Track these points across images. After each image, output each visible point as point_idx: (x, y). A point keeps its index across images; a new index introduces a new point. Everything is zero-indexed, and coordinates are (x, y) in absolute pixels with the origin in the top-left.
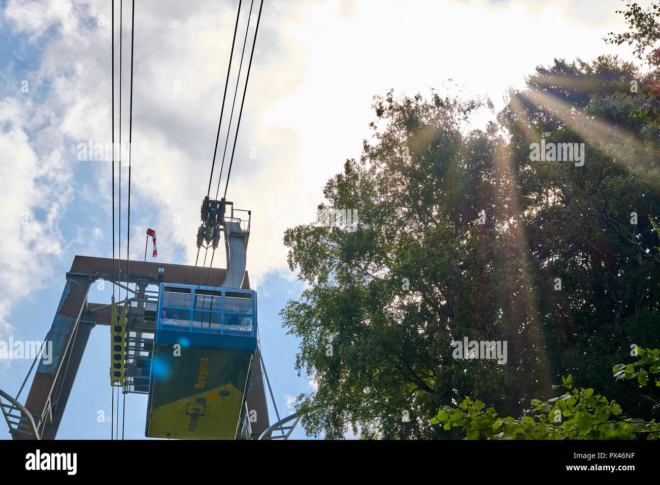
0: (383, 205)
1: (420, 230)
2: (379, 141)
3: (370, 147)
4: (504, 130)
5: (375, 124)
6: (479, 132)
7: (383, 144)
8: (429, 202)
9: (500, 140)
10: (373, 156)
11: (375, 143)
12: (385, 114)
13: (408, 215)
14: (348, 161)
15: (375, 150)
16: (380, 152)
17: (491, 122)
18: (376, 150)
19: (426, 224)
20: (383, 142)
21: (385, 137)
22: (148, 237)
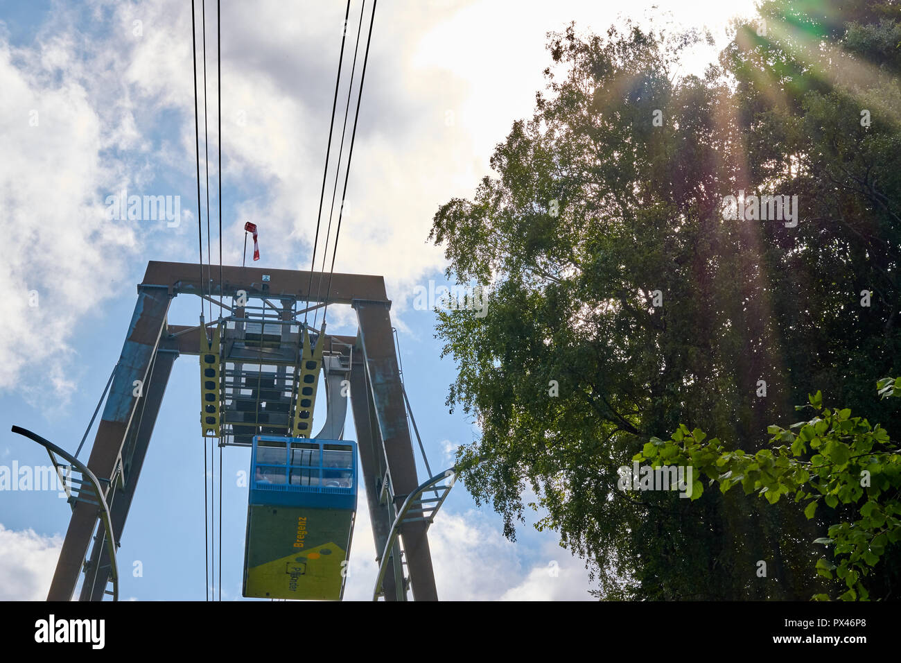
0: (566, 180)
1: (617, 214)
2: (557, 94)
3: (545, 103)
4: (727, 74)
5: (551, 72)
6: (694, 78)
7: (562, 98)
8: (629, 175)
9: (725, 89)
10: (549, 115)
11: (551, 96)
12: (564, 58)
13: (601, 194)
14: (516, 124)
15: (552, 107)
16: (559, 109)
17: (711, 64)
18: (555, 106)
19: (624, 205)
20: (563, 96)
21: (565, 88)
22: (246, 233)
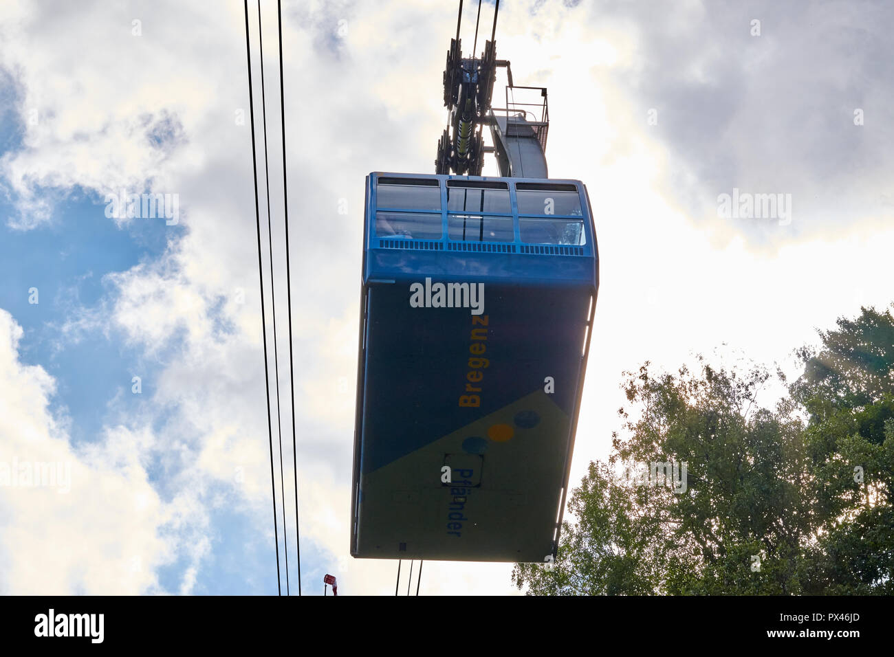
0: (645, 520)
1: (697, 552)
2: (633, 434)
3: (620, 443)
4: (799, 407)
5: (625, 411)
6: (767, 412)
7: (638, 437)
8: (706, 513)
9: (798, 424)
10: (625, 455)
11: (627, 436)
12: (638, 397)
13: (679, 533)
14: (592, 463)
15: (627, 446)
16: (635, 448)
17: (783, 399)
18: (630, 446)
19: (704, 543)
21: (639, 427)
22: (326, 586)
